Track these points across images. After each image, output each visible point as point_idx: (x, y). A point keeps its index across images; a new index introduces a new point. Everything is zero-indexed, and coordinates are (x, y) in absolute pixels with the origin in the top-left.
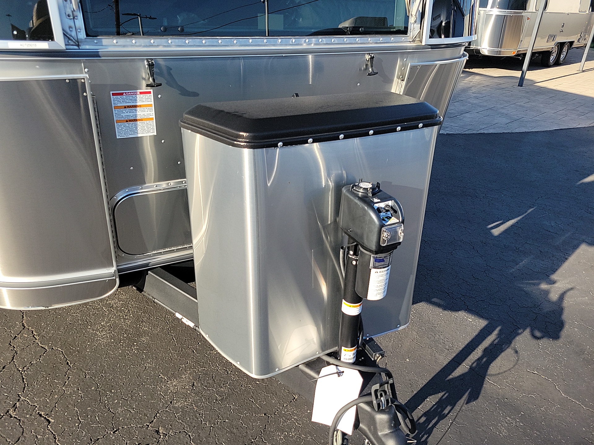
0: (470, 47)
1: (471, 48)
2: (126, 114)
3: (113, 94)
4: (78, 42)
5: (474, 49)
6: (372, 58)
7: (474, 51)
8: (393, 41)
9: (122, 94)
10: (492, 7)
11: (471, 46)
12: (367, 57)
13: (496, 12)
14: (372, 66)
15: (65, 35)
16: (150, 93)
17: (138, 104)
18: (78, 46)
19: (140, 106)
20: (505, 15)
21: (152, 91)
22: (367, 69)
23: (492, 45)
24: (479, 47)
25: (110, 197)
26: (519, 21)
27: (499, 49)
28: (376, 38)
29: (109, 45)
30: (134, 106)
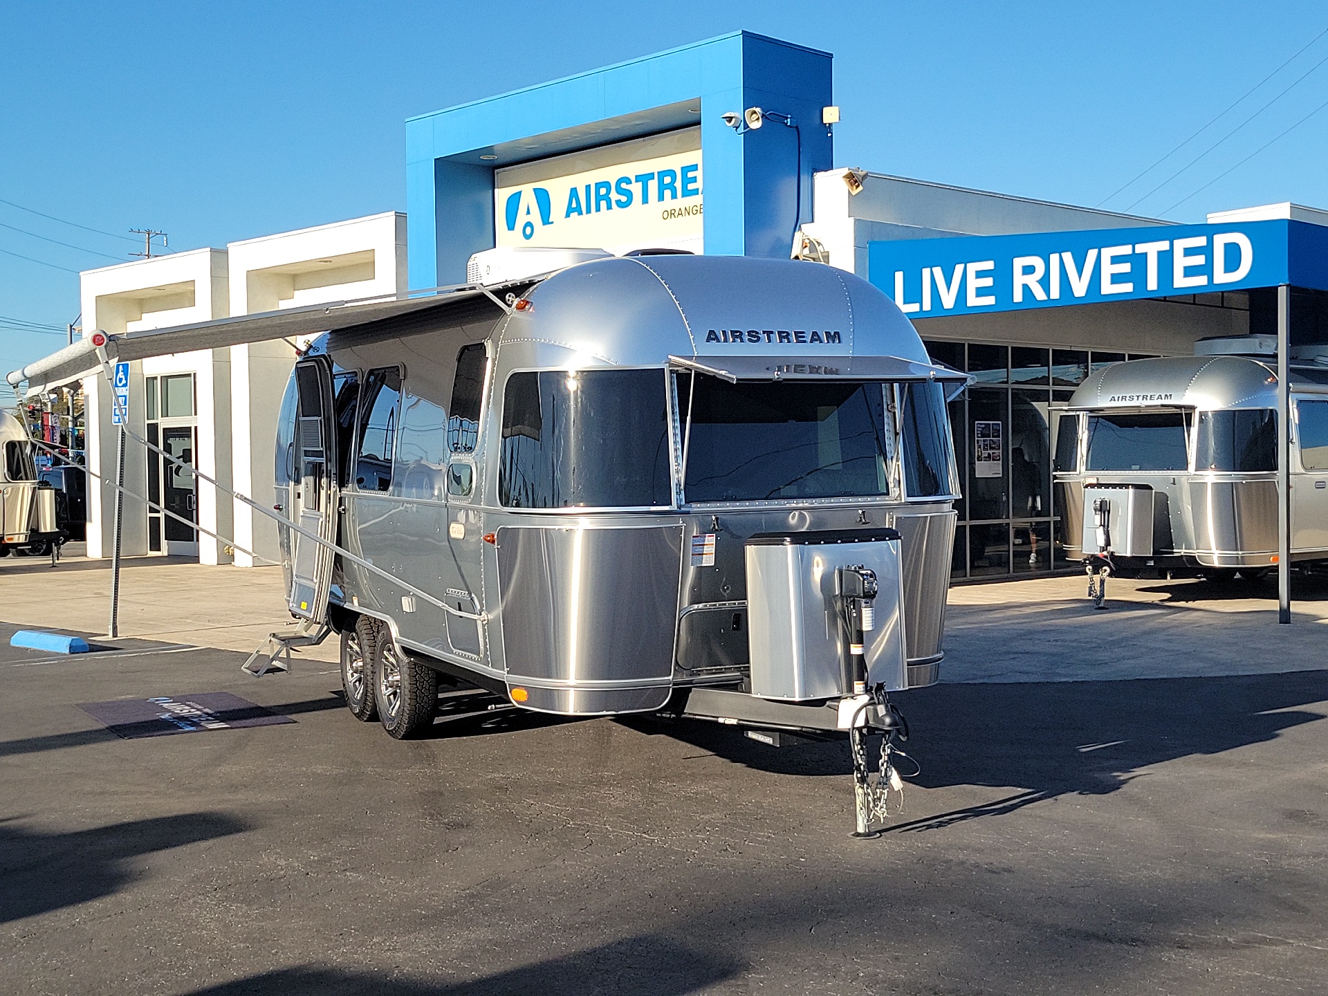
0: (1173, 553)
1: (1175, 555)
2: (698, 550)
3: (693, 537)
5: (1182, 556)
6: (863, 512)
7: (1185, 559)
8: (879, 500)
9: (698, 536)
10: (1201, 466)
11: (1175, 550)
12: (860, 512)
13: (1211, 477)
14: (864, 518)
15: (677, 503)
16: (713, 536)
17: (705, 543)
18: (680, 508)
19: (707, 545)
20: (1232, 483)
22: (861, 521)
23: (1223, 545)
24: (1194, 552)
26: (1269, 491)
27: (1240, 553)
28: (865, 498)
29: (696, 507)
30: (704, 545)
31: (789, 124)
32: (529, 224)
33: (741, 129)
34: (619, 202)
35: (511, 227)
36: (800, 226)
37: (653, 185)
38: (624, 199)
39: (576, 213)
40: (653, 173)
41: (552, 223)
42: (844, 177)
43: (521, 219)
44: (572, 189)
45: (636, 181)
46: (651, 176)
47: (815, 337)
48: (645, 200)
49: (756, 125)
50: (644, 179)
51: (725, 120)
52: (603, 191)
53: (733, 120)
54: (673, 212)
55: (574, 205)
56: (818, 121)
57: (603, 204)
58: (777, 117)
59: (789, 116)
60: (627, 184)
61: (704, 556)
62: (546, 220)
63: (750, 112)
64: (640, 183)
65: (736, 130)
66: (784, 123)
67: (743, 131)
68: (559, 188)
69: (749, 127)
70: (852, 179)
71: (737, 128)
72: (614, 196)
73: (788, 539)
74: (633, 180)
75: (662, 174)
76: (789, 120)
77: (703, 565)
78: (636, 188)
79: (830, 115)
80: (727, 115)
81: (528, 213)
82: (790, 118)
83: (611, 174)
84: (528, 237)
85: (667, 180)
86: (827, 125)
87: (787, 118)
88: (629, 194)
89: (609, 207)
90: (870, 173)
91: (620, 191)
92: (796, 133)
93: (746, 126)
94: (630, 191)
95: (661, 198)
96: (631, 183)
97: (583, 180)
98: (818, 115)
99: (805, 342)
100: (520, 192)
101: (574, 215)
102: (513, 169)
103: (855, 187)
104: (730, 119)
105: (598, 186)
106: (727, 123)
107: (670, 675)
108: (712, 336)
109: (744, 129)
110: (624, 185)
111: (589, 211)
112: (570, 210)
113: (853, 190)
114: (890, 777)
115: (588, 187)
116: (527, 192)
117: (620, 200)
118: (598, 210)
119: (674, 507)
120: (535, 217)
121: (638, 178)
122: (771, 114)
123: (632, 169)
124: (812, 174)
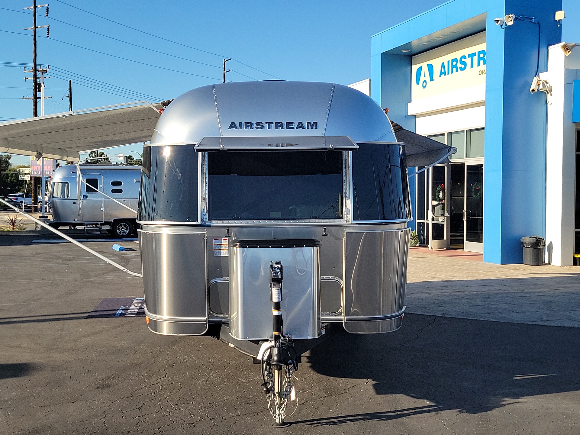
2: (218, 247)
3: (214, 240)
4: (205, 222)
6: (325, 229)
8: (335, 222)
9: (217, 240)
12: (323, 228)
14: (325, 232)
15: (201, 220)
16: (227, 240)
17: (222, 243)
18: (205, 223)
19: (223, 244)
21: (228, 239)
25: (208, 282)
28: (326, 220)
29: (215, 223)
30: (221, 244)
31: (533, 22)
32: (425, 81)
33: (504, 26)
34: (461, 68)
35: (418, 83)
36: (539, 74)
37: (476, 58)
38: (463, 66)
39: (444, 75)
40: (476, 53)
41: (434, 80)
42: (561, 47)
43: (422, 79)
44: (442, 63)
45: (469, 57)
46: (474, 54)
47: (300, 125)
48: (472, 67)
49: (510, 23)
50: (472, 56)
51: (495, 22)
52: (454, 63)
53: (499, 22)
54: (484, 71)
55: (443, 71)
56: (553, 19)
57: (454, 69)
58: (527, 18)
59: (533, 18)
60: (465, 59)
61: (222, 251)
62: (432, 79)
63: (508, 17)
64: (470, 58)
65: (501, 27)
66: (530, 21)
67: (504, 27)
68: (437, 63)
69: (507, 25)
70: (566, 48)
71: (502, 26)
72: (459, 65)
73: (238, 244)
74: (467, 56)
75: (480, 53)
76: (533, 20)
77: (222, 256)
78: (468, 61)
79: (559, 15)
80: (496, 19)
81: (425, 76)
82: (534, 19)
83: (457, 55)
84: (424, 87)
85: (482, 55)
86: (558, 21)
87: (532, 19)
88: (465, 64)
89: (457, 71)
90: (577, 44)
91: (461, 63)
92: (538, 26)
93: (506, 25)
94: (465, 62)
95: (479, 65)
96: (466, 58)
97: (446, 58)
98: (553, 16)
99: (293, 128)
100: (422, 66)
101: (443, 75)
102: (419, 56)
103: (568, 52)
104: (497, 21)
105: (453, 61)
106: (496, 24)
107: (206, 317)
108: (233, 126)
109: (505, 26)
110: (463, 60)
111: (448, 74)
112: (441, 73)
113: (566, 53)
114: (291, 391)
115: (449, 61)
116: (424, 65)
117: (461, 67)
118: (452, 72)
119: (199, 222)
120: (428, 78)
121: (470, 56)
122: (522, 17)
123: (466, 52)
124: (548, 47)
